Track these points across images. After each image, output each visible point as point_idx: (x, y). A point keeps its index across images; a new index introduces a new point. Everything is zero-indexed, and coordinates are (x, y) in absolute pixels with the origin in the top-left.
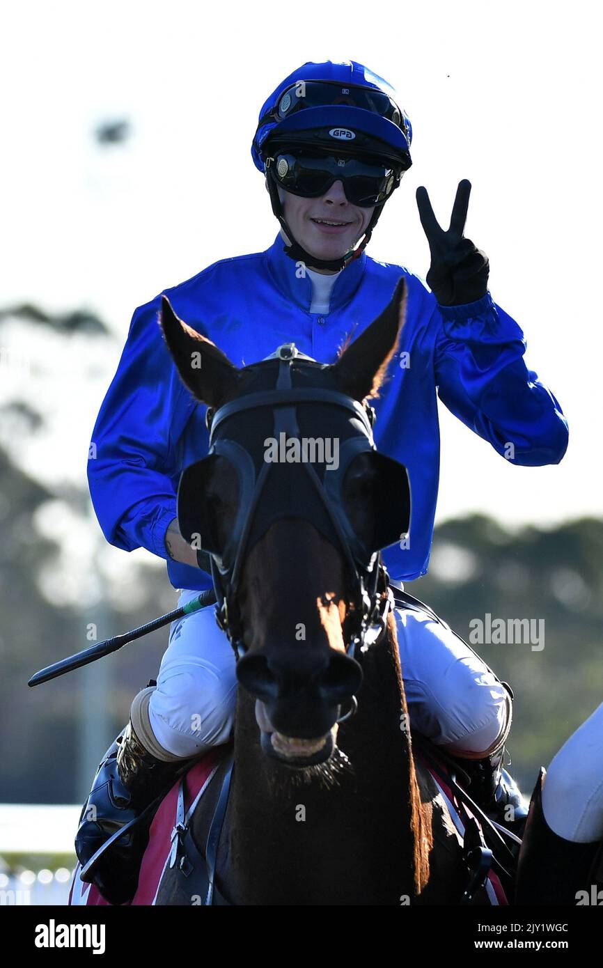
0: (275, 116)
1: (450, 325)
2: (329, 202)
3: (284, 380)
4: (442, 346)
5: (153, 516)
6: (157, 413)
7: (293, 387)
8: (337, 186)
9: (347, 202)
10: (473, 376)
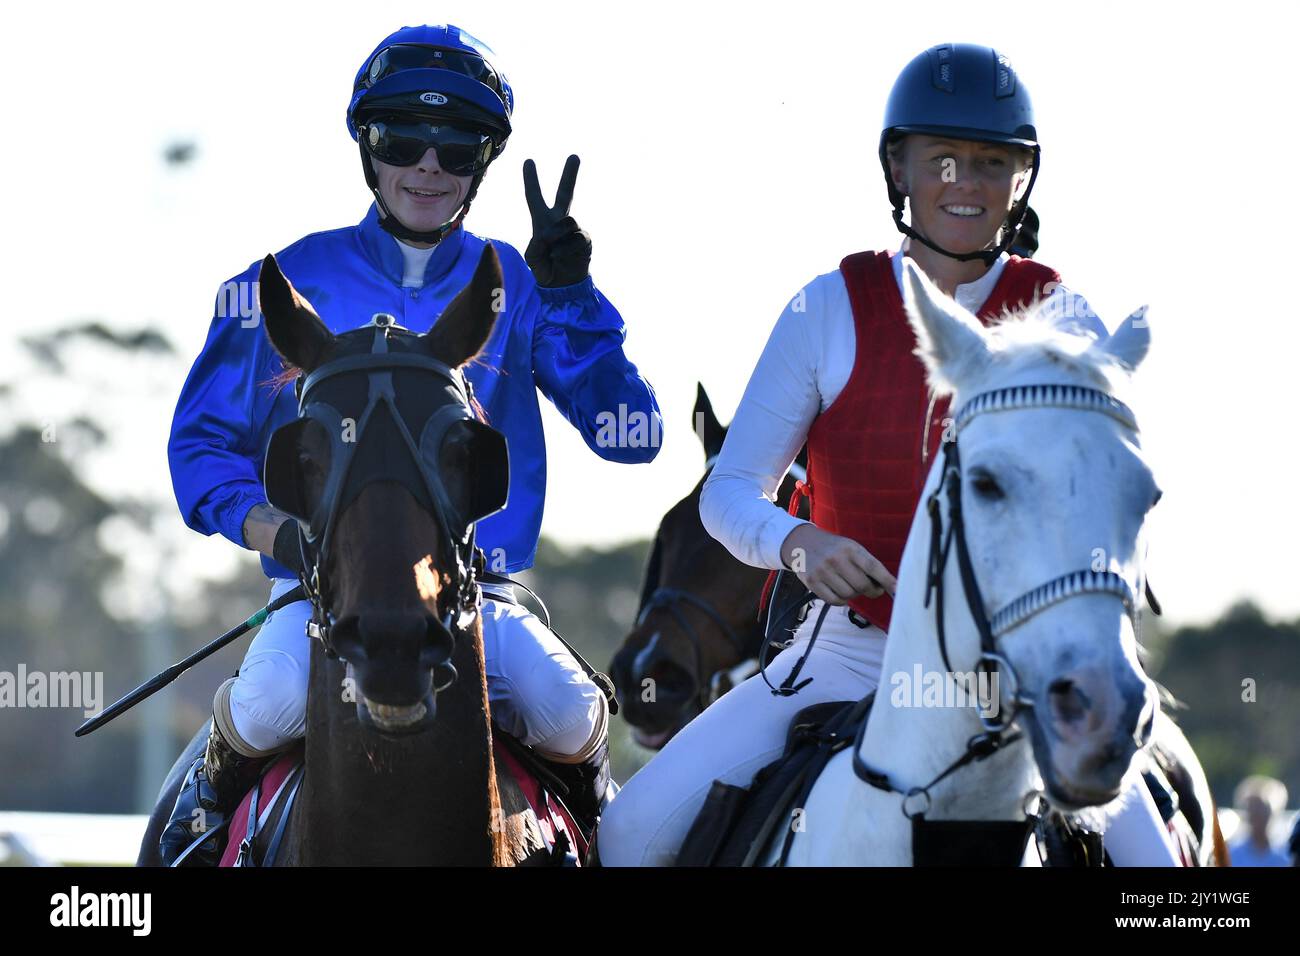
0: (366, 81)
1: (548, 307)
2: (422, 170)
3: (380, 346)
4: (541, 329)
5: (234, 501)
6: (239, 391)
7: (389, 351)
8: (431, 153)
9: (440, 170)
10: (567, 364)
